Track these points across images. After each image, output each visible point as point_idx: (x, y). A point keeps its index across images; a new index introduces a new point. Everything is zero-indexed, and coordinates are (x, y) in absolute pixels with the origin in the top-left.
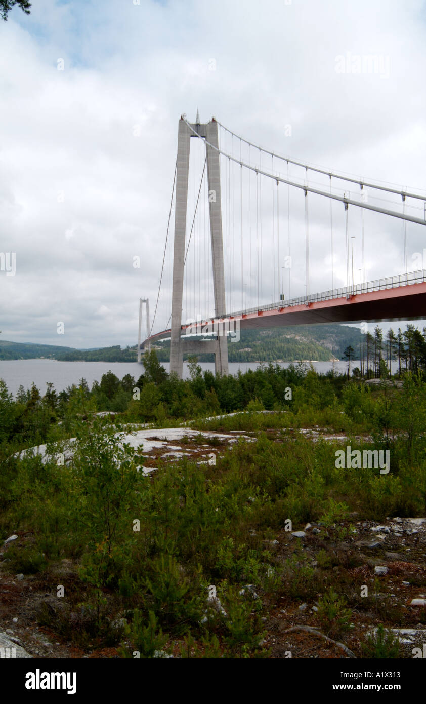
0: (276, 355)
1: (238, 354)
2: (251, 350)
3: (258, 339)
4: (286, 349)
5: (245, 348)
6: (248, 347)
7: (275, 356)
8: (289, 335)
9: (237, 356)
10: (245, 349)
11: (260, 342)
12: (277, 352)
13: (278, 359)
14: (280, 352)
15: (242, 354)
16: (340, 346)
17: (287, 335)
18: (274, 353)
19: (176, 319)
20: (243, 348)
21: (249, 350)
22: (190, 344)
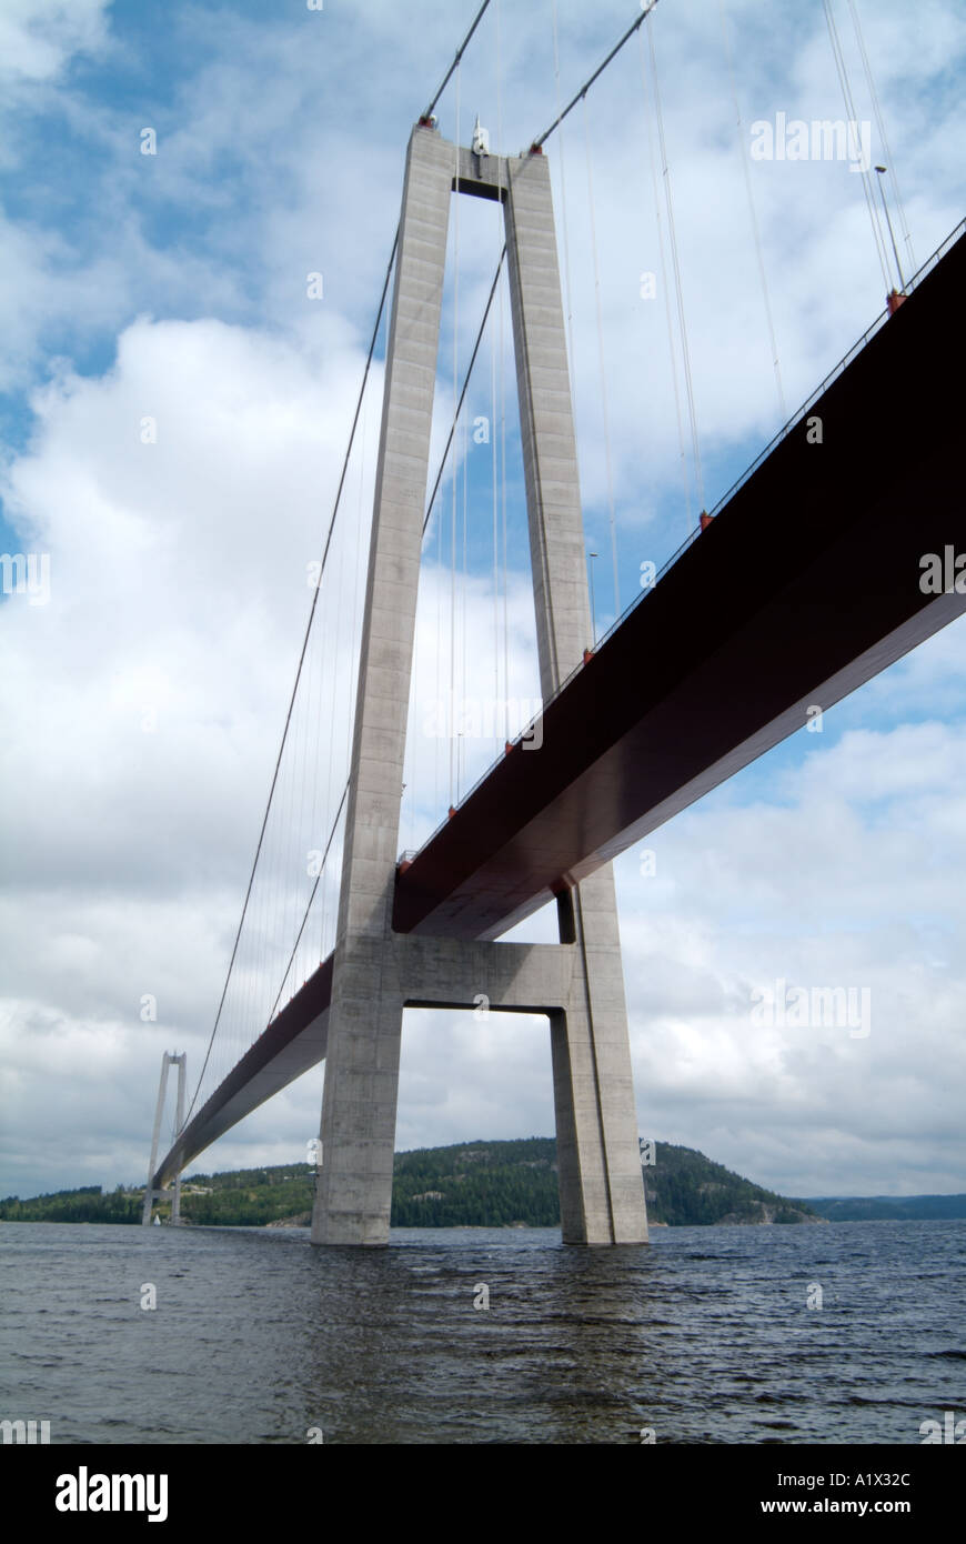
0: (509, 1208)
1: (409, 1205)
2: (444, 1195)
3: (458, 1168)
4: (532, 1194)
5: (427, 1190)
6: (434, 1188)
7: (506, 1210)
8: (534, 1161)
9: (407, 1211)
10: (426, 1194)
11: (463, 1176)
12: (511, 1202)
13: (514, 1219)
14: (517, 1200)
15: (421, 1206)
16: (659, 1189)
17: (527, 1160)
18: (505, 1203)
19: (374, 821)
20: (421, 1192)
21: (439, 1196)
22: (442, 955)
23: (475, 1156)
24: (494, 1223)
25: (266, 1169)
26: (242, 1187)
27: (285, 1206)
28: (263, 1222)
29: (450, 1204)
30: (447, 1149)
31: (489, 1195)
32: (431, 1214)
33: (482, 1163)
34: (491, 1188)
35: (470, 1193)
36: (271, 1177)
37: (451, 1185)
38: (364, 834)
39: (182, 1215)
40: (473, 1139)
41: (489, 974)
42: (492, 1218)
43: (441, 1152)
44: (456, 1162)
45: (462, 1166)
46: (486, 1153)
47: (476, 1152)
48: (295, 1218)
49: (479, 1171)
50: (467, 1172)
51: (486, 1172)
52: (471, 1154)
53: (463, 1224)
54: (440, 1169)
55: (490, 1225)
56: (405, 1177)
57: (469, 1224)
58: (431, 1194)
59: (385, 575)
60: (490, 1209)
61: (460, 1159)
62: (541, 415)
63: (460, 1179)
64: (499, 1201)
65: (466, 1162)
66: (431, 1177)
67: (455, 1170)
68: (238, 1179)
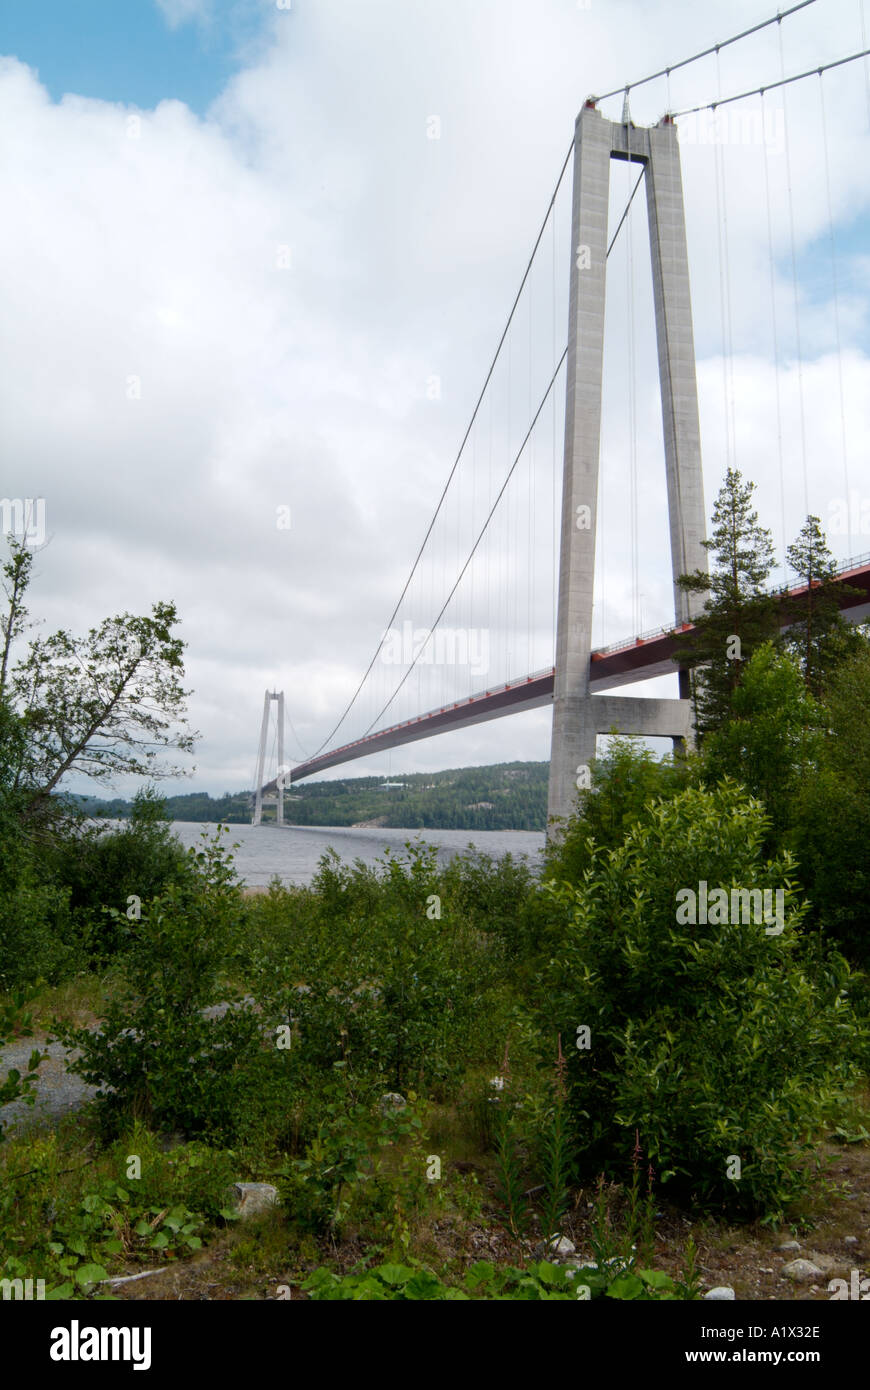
1: (466, 813)
2: (494, 806)
3: (503, 784)
5: (480, 801)
6: (485, 800)
9: (465, 818)
10: (479, 804)
11: (508, 790)
15: (475, 814)
19: (578, 630)
20: (475, 802)
21: (488, 806)
22: (616, 707)
23: (516, 775)
24: (535, 828)
25: (344, 781)
26: (327, 796)
27: (366, 812)
28: (349, 823)
29: (499, 812)
30: (491, 768)
31: (530, 807)
32: (483, 819)
33: (522, 781)
34: (531, 801)
35: (515, 805)
36: (349, 788)
37: (499, 797)
38: (573, 638)
39: (285, 817)
40: (512, 760)
41: (642, 717)
42: (533, 824)
43: (487, 770)
44: (501, 779)
45: (506, 783)
46: (526, 773)
47: (517, 772)
48: (374, 821)
49: (522, 787)
50: (511, 787)
51: (527, 787)
52: (513, 772)
53: (510, 829)
54: (489, 785)
55: (531, 830)
56: (461, 790)
57: (514, 829)
58: (483, 804)
59: (578, 470)
60: (531, 817)
61: (504, 777)
62: (675, 345)
63: (505, 792)
64: (539, 811)
65: (509, 779)
66: (482, 791)
67: (501, 786)
68: (322, 789)
